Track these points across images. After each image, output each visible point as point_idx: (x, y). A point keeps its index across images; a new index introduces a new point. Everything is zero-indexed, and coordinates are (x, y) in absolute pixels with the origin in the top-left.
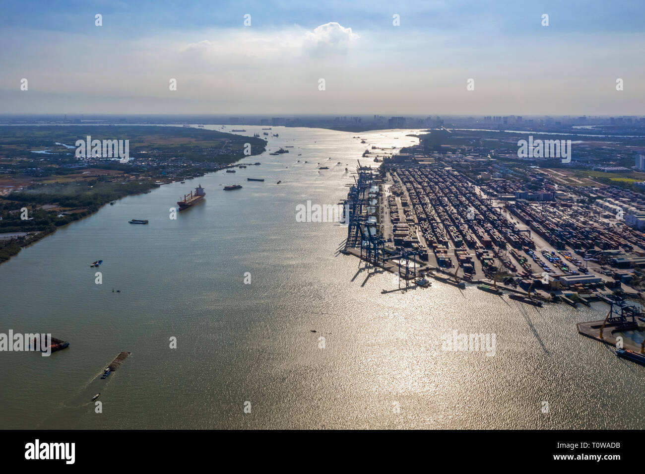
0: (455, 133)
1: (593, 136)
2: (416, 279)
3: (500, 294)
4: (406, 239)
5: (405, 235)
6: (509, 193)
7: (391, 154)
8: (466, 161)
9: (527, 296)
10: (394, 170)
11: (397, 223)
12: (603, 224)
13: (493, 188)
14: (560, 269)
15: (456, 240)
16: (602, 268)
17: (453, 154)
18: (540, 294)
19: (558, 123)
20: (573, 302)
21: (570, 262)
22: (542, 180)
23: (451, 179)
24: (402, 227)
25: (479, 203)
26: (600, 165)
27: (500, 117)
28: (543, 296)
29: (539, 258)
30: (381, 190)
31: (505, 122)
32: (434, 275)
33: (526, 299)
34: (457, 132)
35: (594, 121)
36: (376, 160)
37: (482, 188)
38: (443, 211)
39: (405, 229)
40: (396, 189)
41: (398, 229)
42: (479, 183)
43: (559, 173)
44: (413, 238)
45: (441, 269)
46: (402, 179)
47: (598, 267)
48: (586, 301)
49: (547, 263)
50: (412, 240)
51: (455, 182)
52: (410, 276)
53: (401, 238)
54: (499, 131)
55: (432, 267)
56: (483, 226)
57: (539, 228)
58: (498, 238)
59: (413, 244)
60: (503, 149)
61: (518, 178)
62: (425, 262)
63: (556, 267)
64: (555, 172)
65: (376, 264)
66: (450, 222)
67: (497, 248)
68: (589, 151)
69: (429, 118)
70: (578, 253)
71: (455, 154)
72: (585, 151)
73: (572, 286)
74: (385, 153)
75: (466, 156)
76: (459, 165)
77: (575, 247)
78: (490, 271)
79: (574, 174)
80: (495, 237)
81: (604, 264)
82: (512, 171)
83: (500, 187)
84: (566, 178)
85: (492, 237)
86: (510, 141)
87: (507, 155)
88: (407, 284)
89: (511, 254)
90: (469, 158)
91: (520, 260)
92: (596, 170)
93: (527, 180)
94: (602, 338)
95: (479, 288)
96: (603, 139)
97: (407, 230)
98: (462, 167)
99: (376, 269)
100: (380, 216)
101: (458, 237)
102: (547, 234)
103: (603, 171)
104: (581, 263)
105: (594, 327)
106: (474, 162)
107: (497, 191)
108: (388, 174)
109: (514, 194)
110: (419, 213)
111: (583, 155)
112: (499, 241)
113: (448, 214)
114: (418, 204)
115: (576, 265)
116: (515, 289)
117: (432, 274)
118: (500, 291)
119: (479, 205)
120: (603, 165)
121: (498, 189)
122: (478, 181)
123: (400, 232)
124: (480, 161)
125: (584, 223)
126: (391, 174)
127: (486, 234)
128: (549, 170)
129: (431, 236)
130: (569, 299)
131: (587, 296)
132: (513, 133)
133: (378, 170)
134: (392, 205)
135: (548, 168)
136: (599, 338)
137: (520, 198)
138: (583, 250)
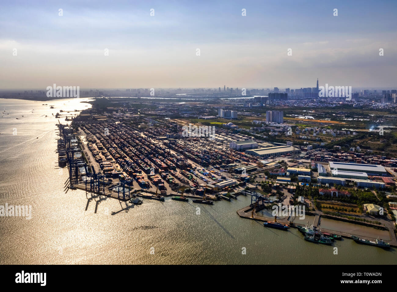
0: (111, 100)
1: (189, 99)
2: (132, 199)
3: (187, 201)
4: (113, 172)
5: (112, 170)
6: (162, 135)
7: (75, 115)
8: (127, 117)
9: (203, 199)
10: (83, 126)
11: (102, 162)
12: (220, 149)
13: (151, 133)
14: (212, 179)
15: (146, 169)
16: (232, 175)
17: (117, 113)
18: (209, 197)
19: (168, 93)
20: (229, 198)
21: (215, 174)
22: (176, 126)
23: (124, 129)
24: (107, 165)
25: (148, 143)
26: (201, 116)
27: (135, 90)
28: (211, 198)
29: (198, 174)
30: (79, 140)
31: (139, 92)
32: (142, 195)
33: (203, 201)
34: (112, 99)
35: (186, 91)
36: (67, 120)
37: (145, 134)
38: (129, 151)
39: (109, 165)
40: (90, 139)
41: (105, 166)
42: (141, 130)
43: (182, 121)
44: (118, 171)
45: (144, 190)
46: (91, 132)
47: (230, 175)
48: (235, 196)
49: (204, 177)
50: (118, 173)
51: (127, 131)
52: (126, 198)
53: (110, 172)
54: (137, 98)
55: (138, 189)
56: (158, 158)
57: (189, 155)
58: (171, 165)
59: (120, 175)
60: (145, 108)
61: (163, 126)
62: (132, 187)
63: (209, 178)
64: (180, 121)
65: (99, 194)
66: (137, 158)
67: (172, 171)
68: (191, 108)
69: (91, 91)
70: (217, 168)
71: (118, 113)
72: (189, 108)
73: (224, 189)
74: (71, 115)
75: (125, 114)
76: (123, 120)
77: (213, 164)
78: (175, 187)
79: (190, 121)
80: (169, 164)
81: (232, 173)
82: (157, 122)
83: (156, 132)
84: (187, 124)
85: (167, 164)
86: (147, 104)
87: (150, 112)
88: (127, 205)
89: (181, 173)
90: (128, 115)
91: (189, 177)
92: (200, 118)
93: (168, 127)
94: (253, 217)
95: (173, 199)
96: (195, 101)
97: (111, 166)
98: (127, 121)
99: (100, 197)
100: (87, 159)
101: (147, 167)
102: (196, 159)
103: (204, 118)
104: (220, 174)
105: (246, 211)
106: (131, 117)
107: (155, 135)
108: (79, 129)
109: (165, 136)
110: (114, 154)
111: (190, 111)
112: (172, 166)
113: (133, 152)
114: (110, 148)
115: (219, 175)
116: (194, 196)
117: (140, 194)
118: (187, 199)
119: (149, 145)
120: (203, 115)
121: (155, 133)
122: (140, 129)
123: (107, 168)
124: (135, 117)
125: (210, 150)
126: (82, 129)
127: (162, 163)
128: (176, 120)
129: (130, 168)
130: (226, 196)
131: (233, 193)
132: (146, 99)
133: (71, 126)
134: (93, 150)
135: (176, 118)
136: (251, 217)
137: (169, 138)
138: (218, 166)
